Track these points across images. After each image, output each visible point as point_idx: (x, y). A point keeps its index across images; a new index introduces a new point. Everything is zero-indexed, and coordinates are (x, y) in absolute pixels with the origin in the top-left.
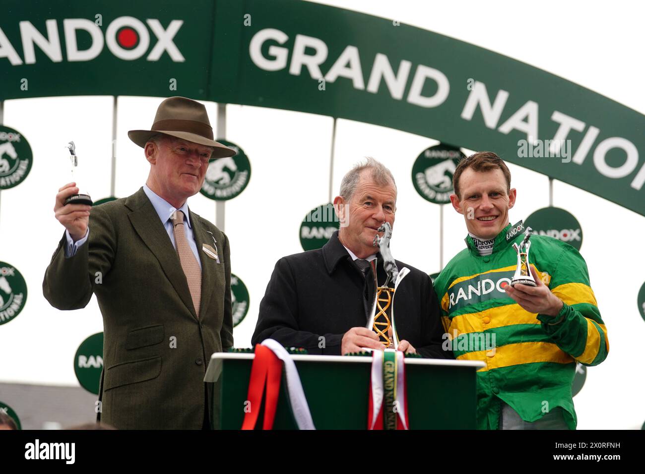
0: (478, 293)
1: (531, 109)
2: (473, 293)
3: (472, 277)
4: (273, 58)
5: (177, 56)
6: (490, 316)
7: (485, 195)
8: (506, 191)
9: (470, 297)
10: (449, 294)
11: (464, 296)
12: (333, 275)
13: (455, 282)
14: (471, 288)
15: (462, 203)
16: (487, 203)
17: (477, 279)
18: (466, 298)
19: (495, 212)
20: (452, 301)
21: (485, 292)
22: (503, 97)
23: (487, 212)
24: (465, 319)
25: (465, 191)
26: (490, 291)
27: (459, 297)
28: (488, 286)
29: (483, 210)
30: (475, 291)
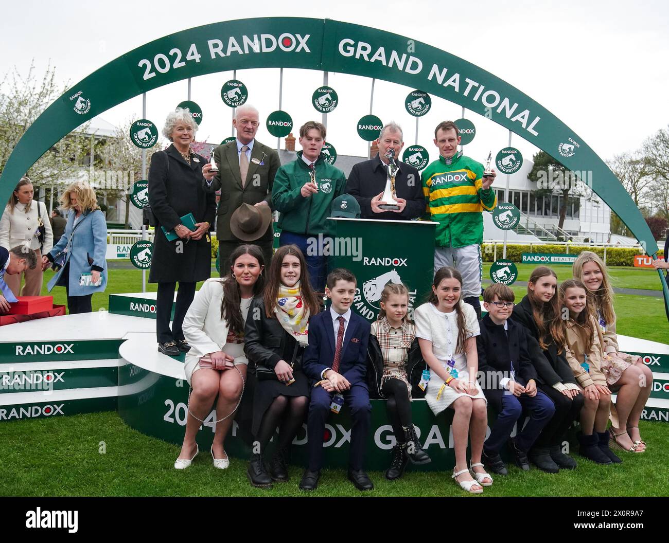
0: (446, 181)
1: (457, 76)
2: (444, 180)
3: (443, 173)
4: (349, 51)
5: (308, 50)
6: (452, 191)
7: (447, 141)
8: (456, 138)
9: (442, 182)
10: (432, 180)
11: (439, 181)
12: (375, 172)
13: (435, 175)
14: (442, 178)
15: (438, 143)
16: (448, 144)
17: (445, 175)
18: (440, 182)
19: (451, 148)
20: (433, 183)
21: (449, 181)
22: (445, 71)
23: (448, 147)
24: (440, 191)
25: (439, 139)
26: (451, 180)
27: (437, 181)
28: (450, 178)
29: (446, 147)
30: (444, 179)
